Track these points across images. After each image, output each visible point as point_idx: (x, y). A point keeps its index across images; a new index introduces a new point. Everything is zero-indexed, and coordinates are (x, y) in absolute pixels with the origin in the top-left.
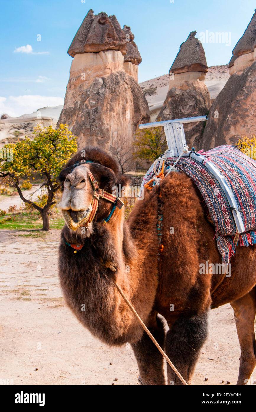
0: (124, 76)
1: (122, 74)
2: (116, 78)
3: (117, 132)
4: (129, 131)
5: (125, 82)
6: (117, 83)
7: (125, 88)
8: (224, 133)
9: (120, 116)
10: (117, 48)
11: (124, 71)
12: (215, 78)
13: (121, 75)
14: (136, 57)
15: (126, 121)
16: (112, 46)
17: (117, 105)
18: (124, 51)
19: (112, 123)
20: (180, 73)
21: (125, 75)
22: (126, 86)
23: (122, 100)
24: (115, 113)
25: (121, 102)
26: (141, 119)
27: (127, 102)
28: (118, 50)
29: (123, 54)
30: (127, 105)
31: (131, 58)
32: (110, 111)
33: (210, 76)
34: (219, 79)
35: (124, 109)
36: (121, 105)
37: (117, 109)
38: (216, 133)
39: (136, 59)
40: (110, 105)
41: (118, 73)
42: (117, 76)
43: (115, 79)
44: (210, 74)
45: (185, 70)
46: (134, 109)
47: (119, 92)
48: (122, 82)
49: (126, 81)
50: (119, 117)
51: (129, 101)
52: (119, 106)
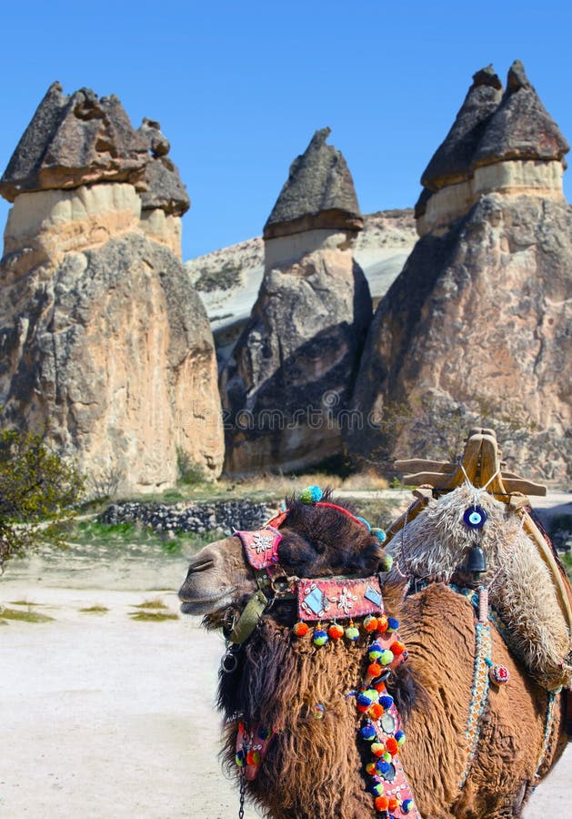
0: (142, 246)
1: (136, 242)
2: (120, 252)
3: (125, 389)
4: (157, 386)
5: (144, 260)
6: (125, 265)
7: (146, 277)
8: (406, 384)
9: (134, 349)
10: (123, 177)
11: (141, 233)
12: (390, 242)
13: (133, 243)
14: (175, 198)
15: (148, 359)
16: (109, 170)
17: (126, 321)
18: (141, 184)
19: (113, 367)
20: (292, 234)
21: (144, 244)
22: (148, 271)
23: (138, 306)
24: (121, 340)
25: (135, 311)
26: (191, 353)
27: (150, 311)
28: (126, 181)
29: (138, 190)
30: (152, 319)
31: (160, 198)
32: (107, 335)
33: (376, 237)
34: (400, 243)
35: (144, 329)
36: (134, 321)
37: (124, 331)
38: (386, 383)
39: (176, 201)
40: (108, 322)
41: (127, 239)
42: (124, 247)
43: (118, 256)
44: (376, 230)
45: (305, 225)
46: (169, 330)
47: (129, 288)
48: (135, 261)
49: (147, 258)
50: (131, 352)
51: (155, 310)
52: (129, 322)
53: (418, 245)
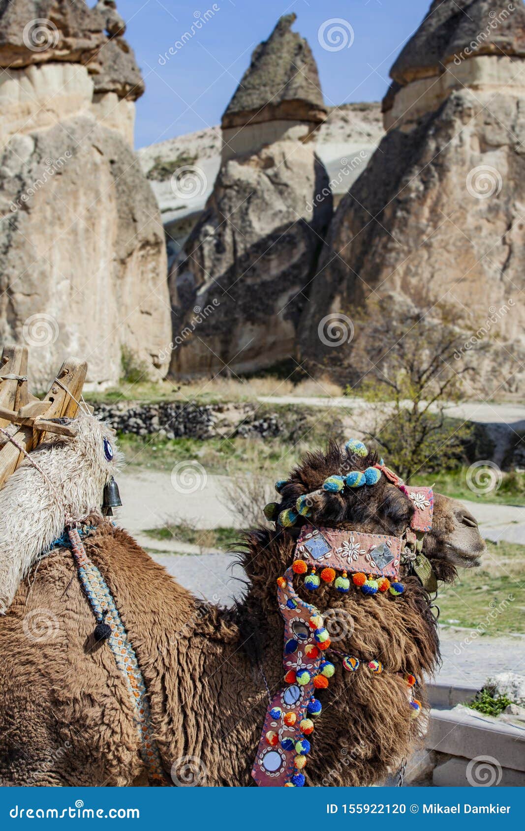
0: (93, 131)
1: (86, 125)
2: (68, 137)
3: (68, 281)
4: (103, 278)
5: (94, 146)
6: (74, 150)
7: (95, 164)
8: (365, 286)
9: (80, 239)
10: (75, 57)
11: (91, 117)
12: (355, 136)
13: (83, 127)
14: (129, 81)
15: (94, 250)
16: (61, 49)
17: (71, 210)
18: (94, 66)
19: (57, 257)
20: (251, 124)
21: (94, 128)
22: (98, 157)
23: (85, 194)
24: (67, 229)
25: (82, 199)
26: (139, 245)
27: (99, 201)
28: (78, 62)
29: (91, 72)
30: (100, 208)
31: (114, 81)
32: (52, 224)
33: (341, 131)
34: (366, 138)
35: (91, 219)
36: (81, 210)
37: (70, 220)
38: (344, 284)
39: (130, 85)
40: (54, 210)
41: (76, 123)
42: (73, 132)
43: (66, 141)
44: (341, 123)
45: (266, 115)
46: (117, 220)
47: (77, 174)
48: (84, 147)
49: (97, 144)
50: (76, 242)
51: (104, 198)
52: (75, 211)
53: (384, 140)
